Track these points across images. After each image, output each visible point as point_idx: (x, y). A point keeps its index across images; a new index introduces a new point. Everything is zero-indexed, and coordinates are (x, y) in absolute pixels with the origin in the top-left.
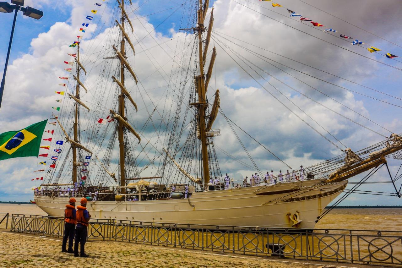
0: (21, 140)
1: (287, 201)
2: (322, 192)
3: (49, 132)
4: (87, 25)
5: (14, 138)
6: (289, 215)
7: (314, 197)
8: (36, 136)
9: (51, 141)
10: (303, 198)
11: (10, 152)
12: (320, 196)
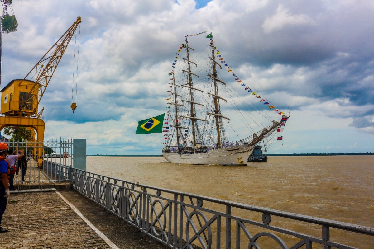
0: (152, 123)
1: (237, 153)
2: (248, 150)
3: (166, 119)
4: (175, 64)
5: (149, 122)
6: (238, 158)
7: (245, 152)
8: (160, 122)
9: (167, 124)
10: (242, 152)
11: (148, 130)
12: (247, 151)
